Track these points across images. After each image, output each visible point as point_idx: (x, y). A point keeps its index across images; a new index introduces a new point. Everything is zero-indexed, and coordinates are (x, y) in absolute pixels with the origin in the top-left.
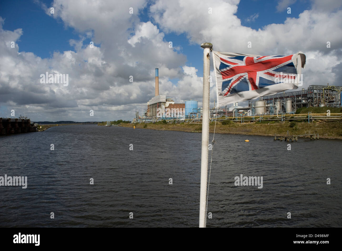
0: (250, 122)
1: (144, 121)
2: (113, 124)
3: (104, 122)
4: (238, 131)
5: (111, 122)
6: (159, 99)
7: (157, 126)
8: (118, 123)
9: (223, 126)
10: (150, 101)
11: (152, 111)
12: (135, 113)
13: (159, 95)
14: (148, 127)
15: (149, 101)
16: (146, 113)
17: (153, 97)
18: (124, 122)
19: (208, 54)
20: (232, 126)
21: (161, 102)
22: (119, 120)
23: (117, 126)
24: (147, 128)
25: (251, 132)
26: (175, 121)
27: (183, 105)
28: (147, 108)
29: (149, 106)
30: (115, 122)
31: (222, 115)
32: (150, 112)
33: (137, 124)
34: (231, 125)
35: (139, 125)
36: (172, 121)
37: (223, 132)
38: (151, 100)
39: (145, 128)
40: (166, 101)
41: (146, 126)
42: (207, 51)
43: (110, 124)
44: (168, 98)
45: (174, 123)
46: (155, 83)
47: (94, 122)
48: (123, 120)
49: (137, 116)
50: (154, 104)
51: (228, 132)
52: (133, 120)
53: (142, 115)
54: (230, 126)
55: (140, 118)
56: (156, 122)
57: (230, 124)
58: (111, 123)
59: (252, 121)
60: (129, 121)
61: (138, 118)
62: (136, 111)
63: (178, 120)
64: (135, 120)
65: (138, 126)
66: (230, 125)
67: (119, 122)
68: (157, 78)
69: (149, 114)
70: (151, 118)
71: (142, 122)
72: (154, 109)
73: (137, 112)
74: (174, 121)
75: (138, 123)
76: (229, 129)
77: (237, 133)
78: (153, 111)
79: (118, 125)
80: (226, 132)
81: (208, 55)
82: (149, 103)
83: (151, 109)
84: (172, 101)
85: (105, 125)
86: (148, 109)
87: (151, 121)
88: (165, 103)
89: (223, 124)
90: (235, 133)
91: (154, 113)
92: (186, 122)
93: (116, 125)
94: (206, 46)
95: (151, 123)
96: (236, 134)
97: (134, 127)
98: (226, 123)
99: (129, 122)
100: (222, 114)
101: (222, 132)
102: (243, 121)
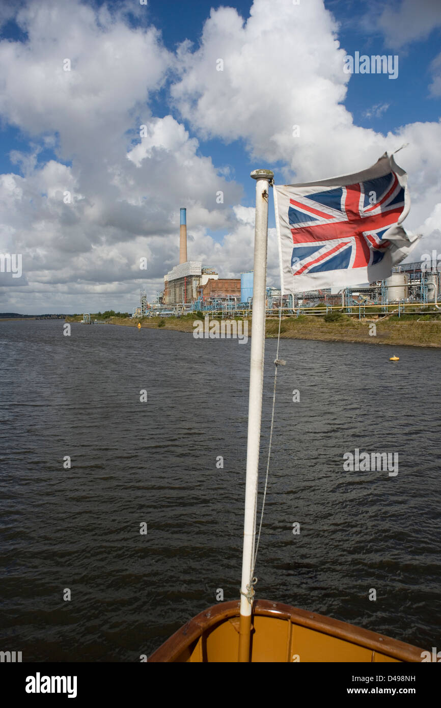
0: (377, 317)
1: (158, 313)
2: (95, 318)
3: (79, 315)
4: (361, 335)
5: (91, 315)
6: (188, 268)
7: (185, 323)
8: (106, 317)
9: (327, 324)
10: (169, 273)
11: (173, 293)
12: (139, 298)
13: (187, 261)
14: (168, 326)
15: (166, 274)
16: (161, 298)
17: (176, 266)
18: (118, 315)
19: (265, 191)
20: (347, 325)
21: (191, 276)
22: (109, 312)
23: (104, 323)
24: (164, 327)
25: (388, 338)
26: (221, 314)
27: (235, 281)
28: (163, 287)
29: (166, 283)
30: (99, 315)
31: (318, 302)
32: (170, 294)
33: (144, 318)
34: (345, 323)
35: (147, 321)
36: (214, 314)
37: (328, 337)
38: (171, 272)
39: (162, 328)
40: (202, 273)
41: (162, 324)
42: (262, 185)
43: (89, 319)
44: (205, 267)
45: (218, 317)
46: (179, 239)
47: (58, 316)
48: (116, 312)
49: (142, 303)
50: (178, 279)
51: (339, 336)
52: (135, 311)
53: (152, 301)
54: (342, 325)
55: (148, 308)
56: (183, 316)
57: (342, 320)
58: (91, 317)
59: (383, 315)
60: (127, 314)
61: (145, 306)
62: (141, 294)
63: (228, 313)
64: (139, 311)
65: (146, 324)
66: (343, 323)
67: (108, 315)
68: (183, 228)
69: (167, 299)
70: (171, 306)
71: (153, 315)
72: (178, 289)
73: (144, 295)
74: (219, 314)
75: (146, 318)
76: (341, 331)
77: (359, 339)
78: (175, 294)
79: (106, 322)
80: (334, 338)
81: (264, 194)
82: (167, 278)
83: (172, 290)
84: (213, 273)
85: (80, 320)
86: (166, 289)
87: (172, 312)
88: (199, 277)
89: (326, 321)
90: (355, 339)
91: (177, 296)
92: (244, 316)
93: (102, 321)
94: (261, 175)
95: (173, 317)
96: (356, 343)
97: (139, 325)
98: (333, 318)
99: (127, 316)
100: (316, 300)
101: (326, 337)
102: (362, 315)
